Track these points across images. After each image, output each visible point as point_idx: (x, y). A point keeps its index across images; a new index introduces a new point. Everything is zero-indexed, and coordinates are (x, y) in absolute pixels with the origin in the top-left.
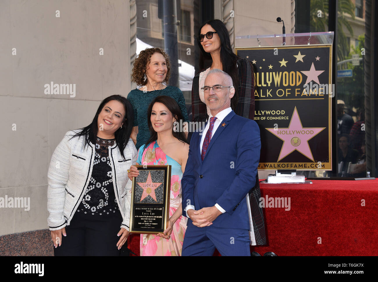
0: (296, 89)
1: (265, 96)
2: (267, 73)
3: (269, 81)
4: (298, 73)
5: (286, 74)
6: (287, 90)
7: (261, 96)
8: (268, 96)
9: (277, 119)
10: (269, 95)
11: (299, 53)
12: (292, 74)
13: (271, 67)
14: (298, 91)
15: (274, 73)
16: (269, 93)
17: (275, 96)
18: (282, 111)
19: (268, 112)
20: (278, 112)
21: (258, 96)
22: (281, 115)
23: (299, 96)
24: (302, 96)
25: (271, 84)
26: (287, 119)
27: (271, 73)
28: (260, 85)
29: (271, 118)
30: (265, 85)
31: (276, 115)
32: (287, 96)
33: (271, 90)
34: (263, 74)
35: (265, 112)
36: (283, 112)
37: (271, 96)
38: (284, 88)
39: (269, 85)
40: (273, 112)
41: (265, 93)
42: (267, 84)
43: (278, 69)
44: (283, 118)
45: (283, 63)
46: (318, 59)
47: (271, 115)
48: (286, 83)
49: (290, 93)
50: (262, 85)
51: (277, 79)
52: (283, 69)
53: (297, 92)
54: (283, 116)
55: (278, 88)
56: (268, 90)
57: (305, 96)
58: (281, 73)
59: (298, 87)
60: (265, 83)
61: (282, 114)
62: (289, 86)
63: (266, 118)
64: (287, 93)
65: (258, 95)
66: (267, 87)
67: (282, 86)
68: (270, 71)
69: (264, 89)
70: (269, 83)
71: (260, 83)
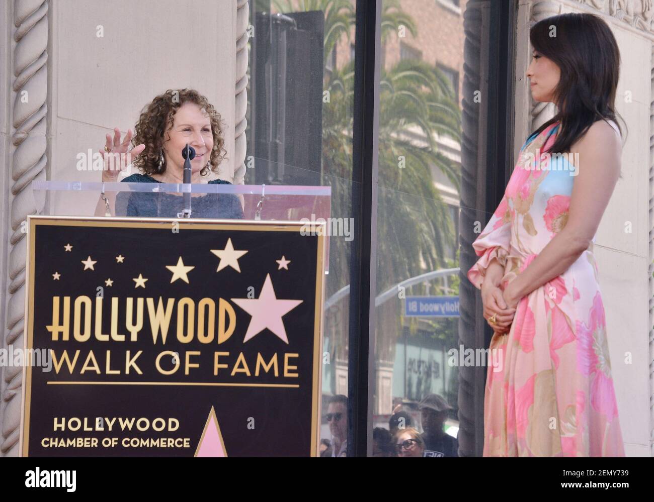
0: (217, 354)
1: (118, 372)
2: (130, 301)
3: (134, 323)
4: (223, 304)
5: (186, 307)
6: (188, 354)
7: (108, 371)
8: (127, 372)
9: (155, 447)
10: (131, 368)
11: (229, 243)
12: (207, 307)
13: (140, 281)
14: (222, 360)
15: (150, 301)
16: (133, 363)
17: (150, 373)
18: (170, 420)
19: (126, 424)
20: (158, 424)
21: (98, 372)
22: (166, 434)
23: (224, 375)
24: (233, 374)
26: (186, 445)
27: (140, 301)
28: (105, 338)
29: (135, 442)
30: (122, 338)
31: (151, 434)
32: (187, 372)
33: (140, 352)
34: (115, 301)
35: (117, 422)
36: (174, 424)
37: (140, 372)
38: (182, 349)
39: (134, 338)
40: (143, 423)
41: (118, 363)
42: (128, 334)
44: (171, 443)
45: (180, 271)
46: (283, 263)
47: (134, 433)
48: (185, 334)
49: (197, 366)
50: (110, 337)
51: (160, 321)
52: (179, 290)
53: (219, 363)
54: (174, 435)
55: (160, 347)
56: (128, 353)
57: (241, 377)
58: (171, 301)
59: (222, 347)
60: (122, 329)
61: (170, 429)
62: (195, 344)
63: (120, 442)
64: (188, 366)
65: (96, 368)
66: (128, 342)
67: (172, 342)
68: (138, 293)
69: (118, 350)
70: (134, 331)
71: (106, 330)
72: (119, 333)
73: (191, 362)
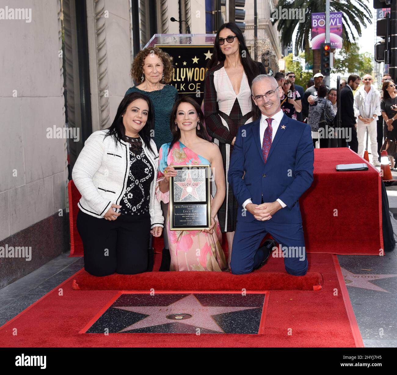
2: (182, 69)
3: (183, 76)
5: (197, 70)
6: (197, 84)
8: (181, 90)
10: (182, 88)
11: (209, 51)
12: (202, 70)
13: (185, 63)
15: (187, 69)
16: (182, 87)
17: (187, 90)
25: (184, 78)
27: (185, 69)
28: (175, 80)
30: (180, 80)
32: (197, 89)
33: (184, 84)
34: (178, 69)
37: (184, 90)
38: (195, 83)
39: (183, 80)
41: (179, 87)
42: (181, 79)
43: (191, 65)
45: (195, 60)
48: (197, 78)
49: (200, 87)
50: (177, 80)
51: (190, 75)
52: (195, 66)
55: (190, 82)
56: (181, 84)
58: (193, 69)
60: (180, 78)
62: (199, 81)
64: (197, 87)
66: (181, 82)
67: (193, 81)
68: (184, 67)
69: (179, 83)
70: (183, 78)
71: (176, 78)
72: (179, 79)
73: (198, 86)
